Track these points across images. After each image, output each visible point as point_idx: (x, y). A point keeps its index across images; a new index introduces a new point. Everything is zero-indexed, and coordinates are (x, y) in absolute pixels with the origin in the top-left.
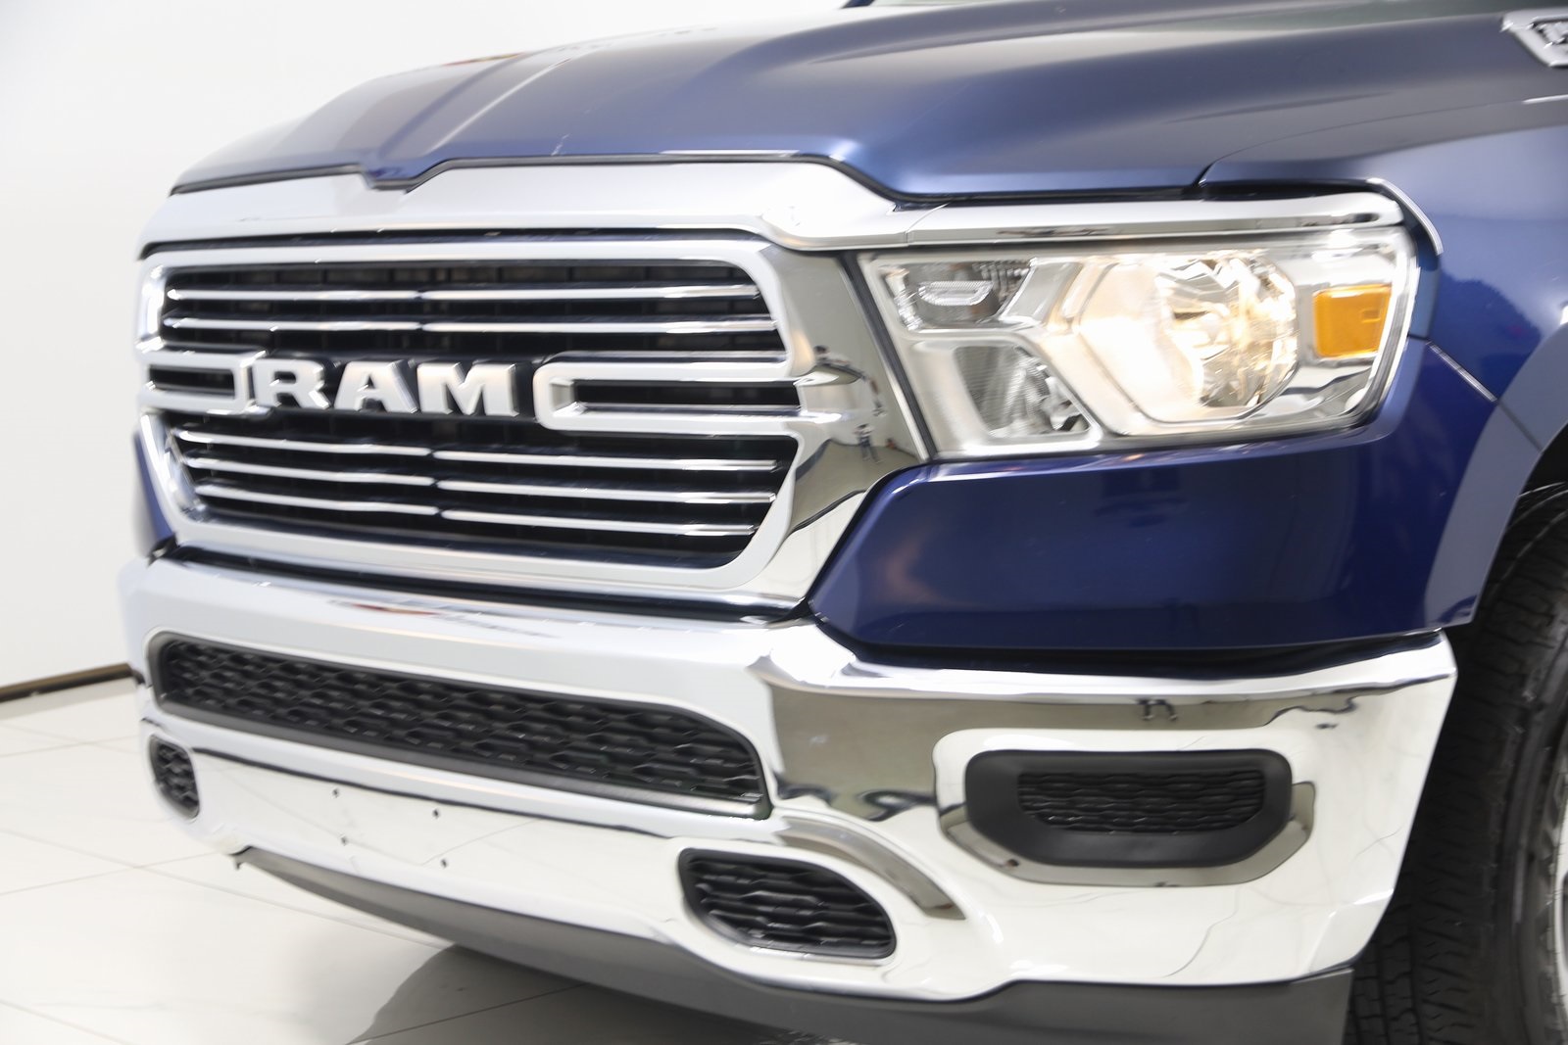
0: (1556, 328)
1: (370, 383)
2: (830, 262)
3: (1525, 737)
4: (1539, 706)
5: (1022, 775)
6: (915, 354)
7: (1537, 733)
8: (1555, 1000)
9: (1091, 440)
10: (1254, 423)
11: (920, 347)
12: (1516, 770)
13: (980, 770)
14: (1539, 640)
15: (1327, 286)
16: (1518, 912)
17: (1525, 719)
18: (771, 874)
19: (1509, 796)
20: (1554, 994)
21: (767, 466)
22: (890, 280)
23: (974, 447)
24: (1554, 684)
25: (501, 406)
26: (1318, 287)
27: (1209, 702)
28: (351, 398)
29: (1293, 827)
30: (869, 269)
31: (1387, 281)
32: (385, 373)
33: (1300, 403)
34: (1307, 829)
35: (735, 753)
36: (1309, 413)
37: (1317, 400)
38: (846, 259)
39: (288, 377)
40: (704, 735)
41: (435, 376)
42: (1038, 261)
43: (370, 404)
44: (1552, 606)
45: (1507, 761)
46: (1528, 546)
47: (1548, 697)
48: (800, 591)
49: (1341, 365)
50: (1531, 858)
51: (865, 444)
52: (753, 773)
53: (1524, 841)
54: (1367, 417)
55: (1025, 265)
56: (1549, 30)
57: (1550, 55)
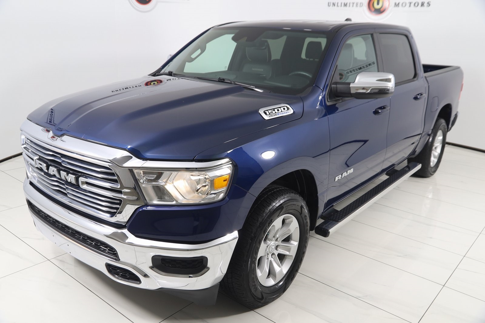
1: (53, 171)
2: (128, 170)
5: (162, 259)
10: (204, 200)
13: (154, 258)
25: (74, 182)
30: (135, 170)
31: (229, 173)
32: (55, 170)
33: (213, 196)
39: (41, 165)
41: (63, 173)
43: (53, 174)
49: (219, 190)
54: (224, 199)
55: (163, 173)
56: (267, 112)
57: (266, 117)
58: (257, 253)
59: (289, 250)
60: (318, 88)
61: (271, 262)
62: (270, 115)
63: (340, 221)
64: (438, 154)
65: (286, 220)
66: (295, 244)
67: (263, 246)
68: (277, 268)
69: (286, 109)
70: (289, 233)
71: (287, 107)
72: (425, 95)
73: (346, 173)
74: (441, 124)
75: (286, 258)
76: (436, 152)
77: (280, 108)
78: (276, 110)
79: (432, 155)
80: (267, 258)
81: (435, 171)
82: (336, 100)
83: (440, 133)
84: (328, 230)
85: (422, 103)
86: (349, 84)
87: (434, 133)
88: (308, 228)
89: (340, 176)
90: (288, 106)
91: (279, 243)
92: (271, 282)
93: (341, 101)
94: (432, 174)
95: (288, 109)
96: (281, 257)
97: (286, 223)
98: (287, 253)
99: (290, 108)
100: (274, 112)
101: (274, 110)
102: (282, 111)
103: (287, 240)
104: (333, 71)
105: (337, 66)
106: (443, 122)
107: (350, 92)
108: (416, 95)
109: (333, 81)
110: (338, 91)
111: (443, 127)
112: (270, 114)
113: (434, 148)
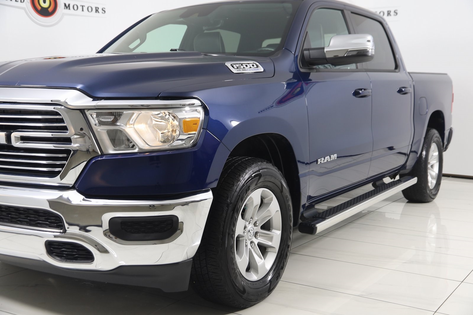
0: (233, 127)
2: (78, 111)
3: (228, 210)
4: (231, 203)
5: (122, 222)
6: (98, 132)
7: (230, 209)
8: (234, 262)
9: (136, 150)
10: (171, 146)
11: (99, 130)
12: (226, 216)
13: (112, 221)
14: (231, 190)
15: (186, 118)
16: (226, 245)
17: (228, 206)
18: (66, 245)
19: (224, 222)
20: (234, 261)
21: (65, 155)
22: (93, 115)
23: (112, 152)
24: (234, 199)
25: (3, 141)
26: (184, 118)
27: (162, 205)
29: (178, 231)
30: (88, 113)
31: (199, 117)
33: (180, 142)
34: (182, 232)
35: (58, 219)
36: (182, 144)
37: (184, 142)
38: (82, 111)
40: (51, 215)
42: (125, 112)
44: (234, 183)
45: (224, 215)
46: (230, 170)
47: (233, 201)
48: (73, 183)
49: (189, 134)
50: (229, 234)
51: (88, 151)
52: (62, 223)
53: (227, 231)
54: (194, 145)
55: (123, 113)
56: (234, 66)
57: (235, 71)
58: (234, 232)
59: (271, 239)
60: (289, 51)
61: (250, 252)
62: (238, 69)
63: (327, 218)
64: (436, 173)
65: (265, 199)
66: (277, 233)
67: (240, 223)
68: (258, 260)
69: (255, 66)
70: (270, 216)
71: (256, 64)
72: (411, 90)
73: (328, 157)
74: (434, 134)
75: (268, 252)
76: (434, 171)
77: (249, 64)
78: (244, 65)
79: (429, 174)
80: (246, 245)
81: (435, 195)
82: (310, 69)
83: (434, 147)
84: (315, 225)
85: (408, 99)
86: (323, 48)
87: (427, 146)
88: (292, 224)
89: (323, 159)
90: (257, 64)
91: (258, 229)
92: (253, 277)
93: (316, 71)
94: (433, 197)
95: (257, 66)
96: (263, 249)
97: (264, 203)
98: (270, 243)
99: (259, 65)
100: (242, 67)
101: (242, 65)
102: (251, 68)
103: (267, 226)
104: (303, 37)
105: (307, 32)
106: (435, 133)
107: (326, 57)
108: (400, 88)
109: (304, 48)
110: (311, 57)
111: (436, 139)
112: (237, 68)
113: (429, 166)
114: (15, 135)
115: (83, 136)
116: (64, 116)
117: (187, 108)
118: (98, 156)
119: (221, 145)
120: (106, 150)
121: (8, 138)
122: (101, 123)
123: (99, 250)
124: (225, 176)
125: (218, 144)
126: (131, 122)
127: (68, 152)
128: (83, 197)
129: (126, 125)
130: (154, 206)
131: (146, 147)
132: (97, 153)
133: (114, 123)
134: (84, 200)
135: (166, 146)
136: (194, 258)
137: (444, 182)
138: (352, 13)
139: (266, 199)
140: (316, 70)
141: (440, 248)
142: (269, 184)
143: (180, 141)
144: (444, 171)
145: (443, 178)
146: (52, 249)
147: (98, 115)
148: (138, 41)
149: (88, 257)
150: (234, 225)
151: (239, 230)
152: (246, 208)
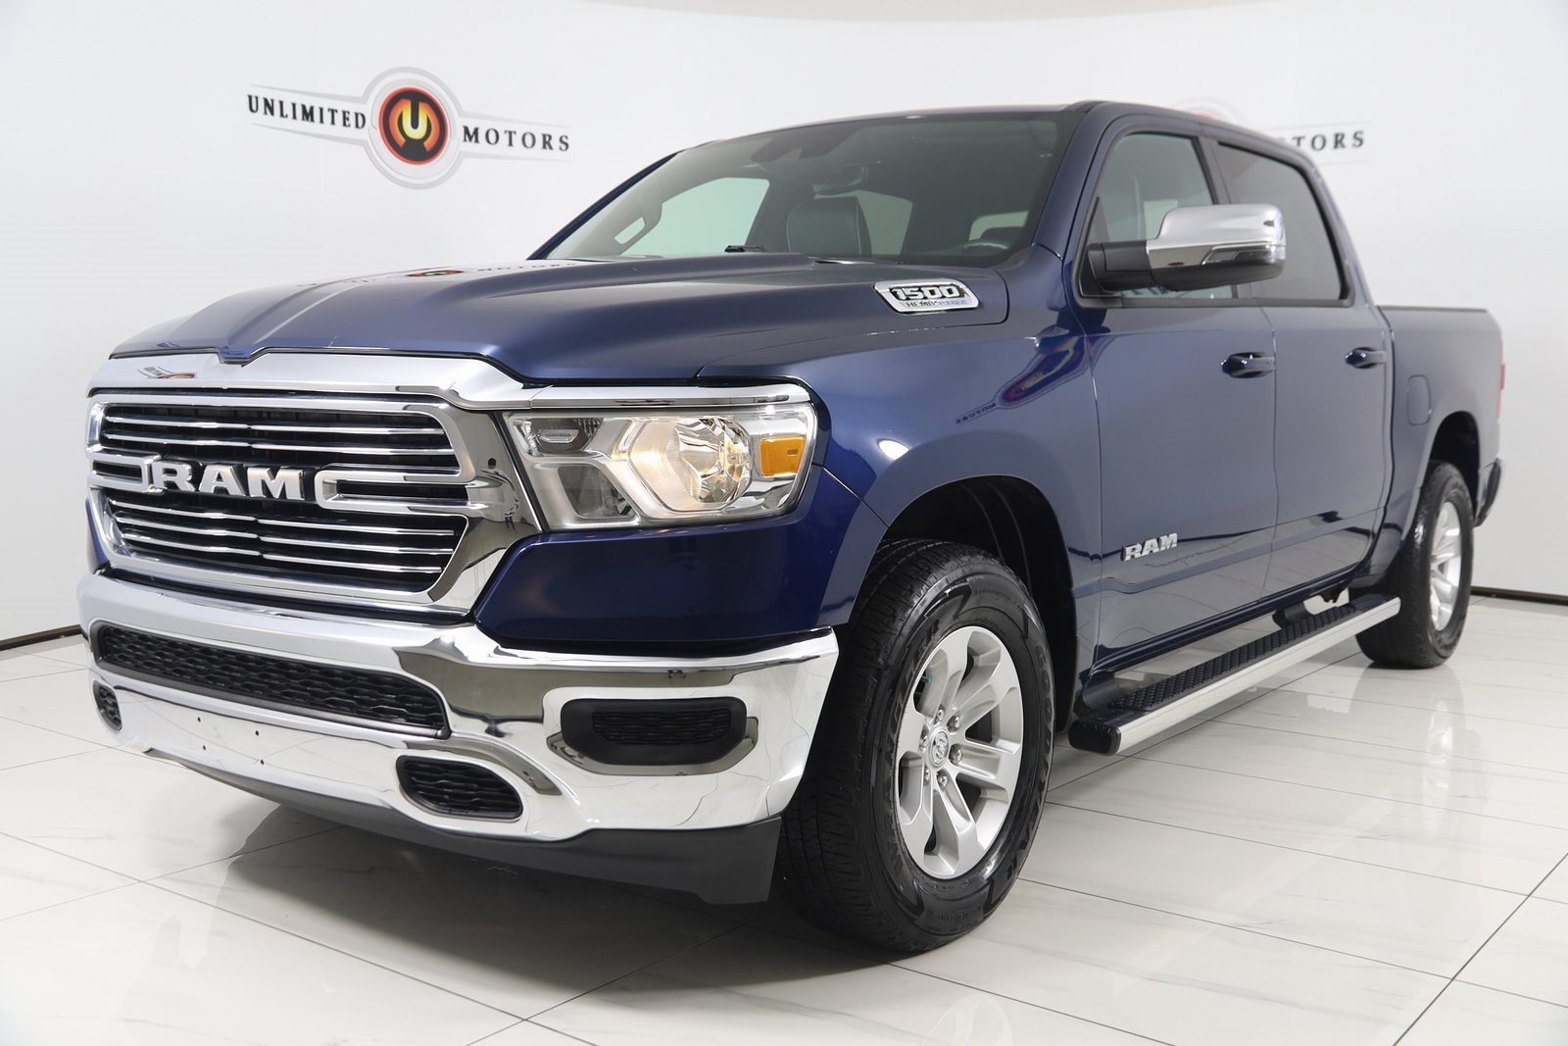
1: (219, 478)
2: (486, 416)
3: (878, 685)
4: (887, 667)
5: (595, 713)
6: (536, 471)
7: (885, 682)
8: (894, 827)
9: (635, 522)
10: (728, 512)
11: (538, 466)
12: (873, 704)
13: (570, 710)
14: (887, 630)
15: (768, 435)
16: (873, 781)
17: (878, 676)
18: (449, 771)
19: (869, 718)
20: (894, 824)
21: (449, 533)
22: (522, 428)
23: (570, 524)
24: (895, 655)
25: (294, 494)
26: (763, 436)
27: (703, 671)
28: (208, 486)
29: (745, 742)
30: (510, 421)
31: (803, 433)
32: (227, 471)
33: (752, 501)
34: (754, 743)
35: (430, 700)
36: (757, 507)
37: (762, 500)
38: (496, 415)
39: (172, 472)
40: (411, 689)
41: (257, 474)
42: (607, 419)
43: (218, 490)
44: (895, 611)
45: (869, 698)
46: (884, 577)
47: (891, 662)
48: (469, 605)
49: (777, 479)
50: (880, 751)
51: (508, 521)
52: (440, 712)
53: (877, 742)
54: (790, 509)
55: (601, 421)
56: (899, 292)
57: (900, 306)
58: (894, 746)
59: (993, 765)
60: (1049, 252)
61: (937, 800)
62: (909, 302)
63: (1149, 708)
64: (1453, 587)
65: (978, 655)
66: (1010, 750)
67: (911, 720)
68: (960, 823)
69: (956, 293)
70: (992, 702)
71: (958, 288)
72: (1385, 356)
73: (1155, 541)
74: (1449, 478)
75: (986, 800)
76: (1445, 581)
77: (938, 286)
78: (926, 291)
79: (1432, 589)
80: (925, 780)
81: (1451, 647)
82: (1106, 300)
83: (1447, 513)
84: (1114, 729)
85: (1376, 381)
86: (1143, 243)
87: (1428, 512)
88: (1051, 726)
89: (1138, 547)
90: (962, 286)
91: (959, 737)
92: (945, 868)
93: (1121, 305)
94: (1443, 652)
95: (962, 294)
96: (973, 793)
97: (977, 667)
98: (990, 777)
99: (967, 290)
100: (920, 295)
101: (920, 290)
102: (943, 297)
103: (983, 731)
104: (1087, 212)
105: (1098, 199)
106: (1452, 473)
107: (1149, 265)
108: (1354, 352)
109: (1089, 243)
110: (1108, 269)
111: (1455, 490)
112: (908, 299)
113: (1434, 566)
114: (323, 477)
115: (496, 481)
116: (450, 428)
117: (770, 409)
118: (535, 537)
119: (861, 508)
120: (557, 519)
121: (307, 485)
122: (544, 449)
123: (534, 787)
124: (872, 593)
125: (855, 504)
126: (622, 446)
127: (456, 523)
128: (494, 644)
129: (609, 453)
130: (680, 671)
131: (663, 514)
132: (533, 526)
133: (577, 448)
134: (497, 651)
135: (715, 511)
136: (784, 814)
137: (1476, 609)
138: (1222, 144)
139: (981, 656)
140: (1123, 304)
141: (1465, 797)
142: (990, 615)
143: (752, 498)
144: (1477, 581)
145: (1473, 599)
146: (413, 778)
147: (536, 427)
148: (639, 225)
149: (507, 803)
150: (895, 727)
151: (907, 740)
152: (927, 681)
